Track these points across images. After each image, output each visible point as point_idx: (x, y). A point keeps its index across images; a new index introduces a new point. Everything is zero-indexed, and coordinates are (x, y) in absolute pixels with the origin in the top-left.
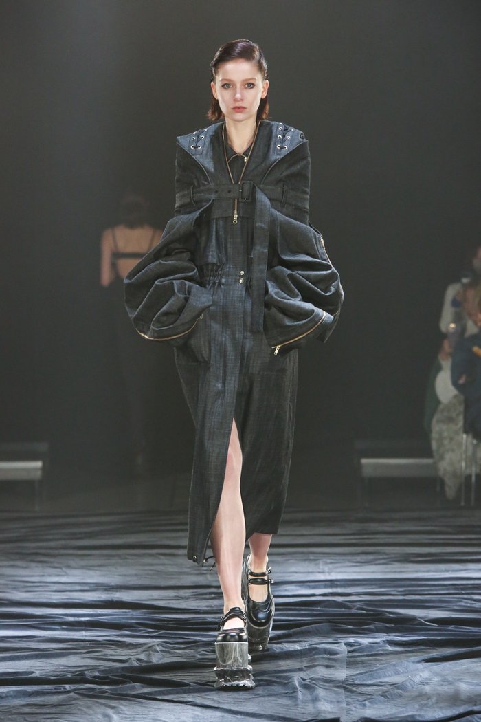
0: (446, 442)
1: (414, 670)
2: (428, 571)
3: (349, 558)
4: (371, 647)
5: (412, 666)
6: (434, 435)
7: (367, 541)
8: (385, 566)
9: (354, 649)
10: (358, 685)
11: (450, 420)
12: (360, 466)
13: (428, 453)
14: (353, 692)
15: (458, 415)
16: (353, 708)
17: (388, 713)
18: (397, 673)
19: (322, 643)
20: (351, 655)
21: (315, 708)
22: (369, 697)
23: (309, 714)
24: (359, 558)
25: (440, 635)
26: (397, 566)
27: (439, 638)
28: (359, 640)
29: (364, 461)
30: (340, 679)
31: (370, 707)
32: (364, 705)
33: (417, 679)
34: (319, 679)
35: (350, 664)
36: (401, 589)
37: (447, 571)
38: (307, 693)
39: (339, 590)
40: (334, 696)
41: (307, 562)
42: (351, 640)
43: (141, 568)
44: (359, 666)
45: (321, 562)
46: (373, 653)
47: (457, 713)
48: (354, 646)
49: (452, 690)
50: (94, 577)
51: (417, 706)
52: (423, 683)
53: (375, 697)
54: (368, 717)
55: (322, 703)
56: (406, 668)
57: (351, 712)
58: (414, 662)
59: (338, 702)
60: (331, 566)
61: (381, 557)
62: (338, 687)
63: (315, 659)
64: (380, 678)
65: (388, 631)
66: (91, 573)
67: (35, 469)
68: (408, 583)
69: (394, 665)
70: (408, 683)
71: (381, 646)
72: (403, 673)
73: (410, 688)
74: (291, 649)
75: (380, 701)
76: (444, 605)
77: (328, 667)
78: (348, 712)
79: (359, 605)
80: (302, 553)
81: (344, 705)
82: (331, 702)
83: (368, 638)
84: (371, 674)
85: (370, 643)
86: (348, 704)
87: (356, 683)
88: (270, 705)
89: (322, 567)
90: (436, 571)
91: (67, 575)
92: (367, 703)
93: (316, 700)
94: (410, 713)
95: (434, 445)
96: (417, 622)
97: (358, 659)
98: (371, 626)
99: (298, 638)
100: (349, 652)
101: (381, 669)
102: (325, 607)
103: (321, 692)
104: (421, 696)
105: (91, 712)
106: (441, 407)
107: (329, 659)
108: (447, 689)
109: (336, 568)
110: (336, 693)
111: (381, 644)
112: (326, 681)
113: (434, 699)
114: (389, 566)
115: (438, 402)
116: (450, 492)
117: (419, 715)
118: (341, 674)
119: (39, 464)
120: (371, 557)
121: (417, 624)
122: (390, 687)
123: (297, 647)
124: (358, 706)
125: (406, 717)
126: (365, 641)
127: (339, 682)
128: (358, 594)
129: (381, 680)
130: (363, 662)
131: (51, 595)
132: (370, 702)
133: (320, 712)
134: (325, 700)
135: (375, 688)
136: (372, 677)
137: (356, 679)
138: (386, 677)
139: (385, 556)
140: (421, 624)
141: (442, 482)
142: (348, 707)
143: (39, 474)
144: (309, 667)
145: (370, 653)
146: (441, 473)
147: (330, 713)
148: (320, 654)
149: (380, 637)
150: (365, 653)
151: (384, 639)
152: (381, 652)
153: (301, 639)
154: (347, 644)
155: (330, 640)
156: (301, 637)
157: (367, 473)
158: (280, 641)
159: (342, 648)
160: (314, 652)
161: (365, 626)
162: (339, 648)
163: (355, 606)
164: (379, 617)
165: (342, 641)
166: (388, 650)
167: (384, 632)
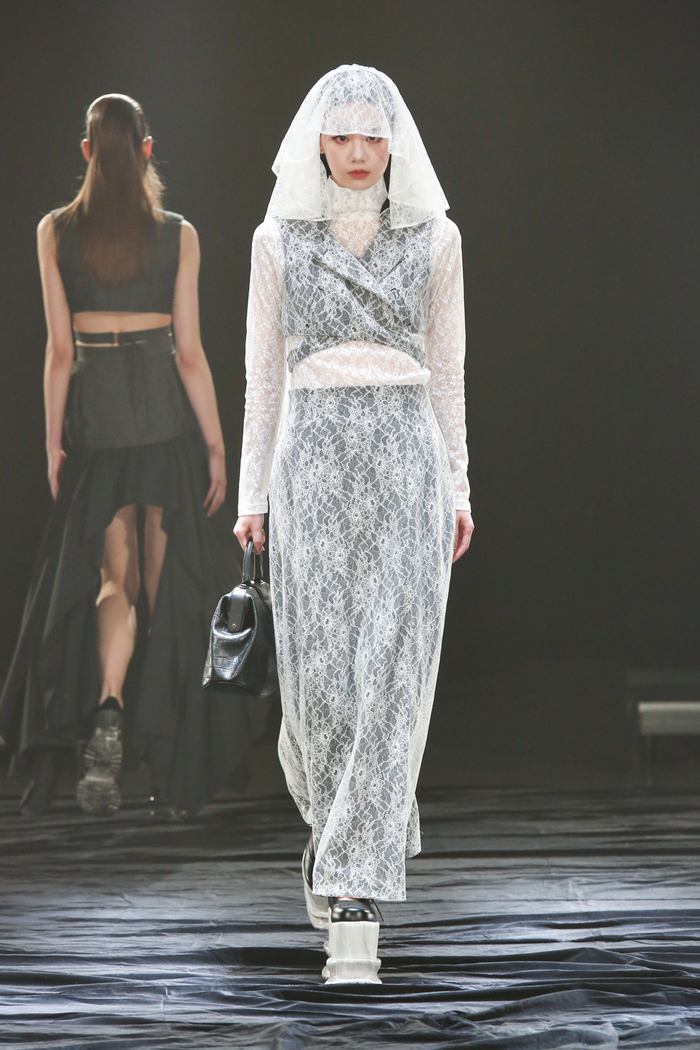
3: (619, 874)
4: (660, 1030)
7: (652, 846)
8: (682, 889)
9: (630, 1035)
12: (637, 715)
19: (573, 1021)
20: (623, 1043)
24: (636, 876)
28: (638, 1018)
29: (644, 707)
39: (605, 932)
41: (546, 883)
42: (625, 1018)
43: (259, 893)
45: (570, 881)
46: (663, 1040)
48: (629, 1028)
50: (177, 909)
60: (587, 888)
61: (675, 873)
65: (689, 1001)
66: (173, 903)
71: (677, 1029)
74: (520, 1034)
79: (637, 956)
80: (537, 866)
83: (653, 1013)
85: (658, 1023)
89: (572, 888)
91: (132, 907)
98: (660, 994)
99: (531, 1014)
100: (621, 1038)
102: (578, 960)
109: (597, 892)
111: (677, 1024)
114: (689, 889)
120: (657, 873)
123: (530, 1029)
126: (649, 1020)
128: (636, 938)
131: (105, 942)
139: (683, 872)
145: (658, 1041)
148: (570, 1042)
149: (674, 1013)
150: (649, 1041)
151: (682, 1016)
152: (677, 1039)
153: (537, 1017)
154: (617, 1025)
155: (587, 1018)
156: (538, 1012)
157: (648, 726)
158: (500, 1019)
159: (610, 1031)
160: (560, 1039)
161: (649, 992)
162: (604, 1032)
163: (630, 959)
164: (674, 978)
165: (609, 1020)
166: (688, 1036)
167: (682, 1004)
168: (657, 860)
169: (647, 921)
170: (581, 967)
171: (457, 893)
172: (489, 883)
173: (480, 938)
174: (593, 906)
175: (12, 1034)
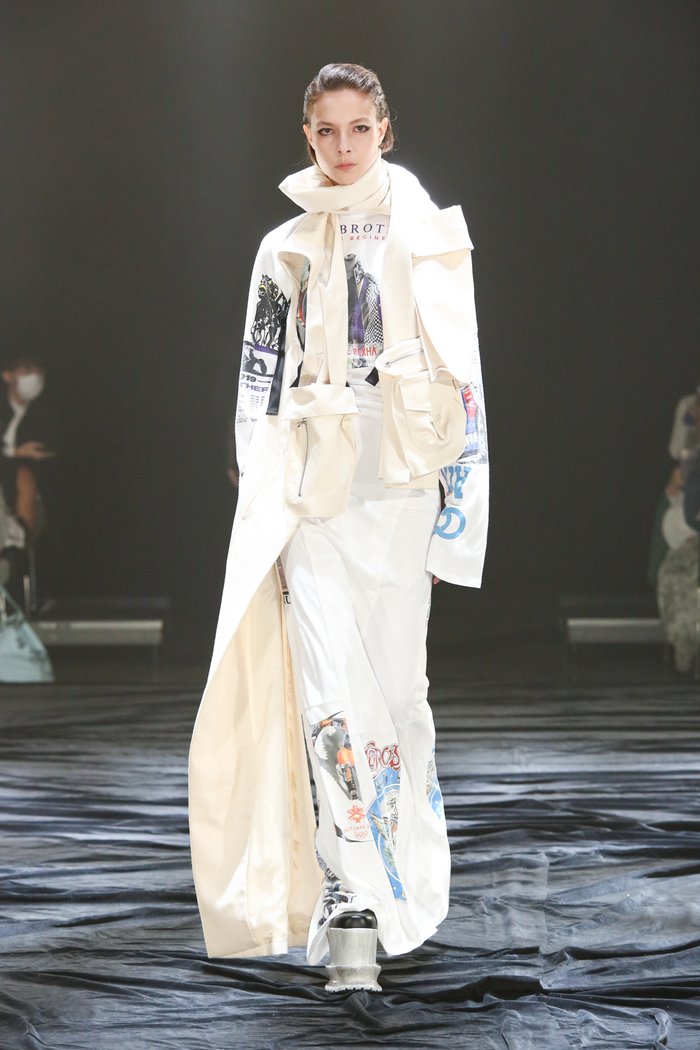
0: (677, 598)
1: (634, 888)
2: (653, 762)
3: (552, 745)
4: (579, 858)
5: (631, 882)
6: (662, 589)
7: (575, 724)
8: (597, 756)
9: (558, 862)
10: (563, 906)
11: (682, 570)
12: (566, 628)
13: (654, 612)
14: (555, 915)
15: (692, 564)
16: (556, 936)
17: (600, 942)
18: (613, 891)
19: (517, 852)
20: (553, 868)
21: (507, 934)
22: (577, 921)
23: (499, 942)
24: (565, 746)
25: (666, 843)
26: (612, 756)
27: (665, 847)
28: (565, 850)
29: (572, 623)
30: (540, 898)
31: (576, 934)
32: (570, 932)
33: (638, 899)
34: (512, 898)
35: (552, 880)
36: (619, 785)
37: (677, 762)
38: (498, 916)
39: (540, 787)
40: (532, 919)
41: (498, 751)
42: (555, 849)
44: (564, 881)
45: (516, 751)
46: (582, 865)
47: (688, 941)
48: (558, 856)
49: (683, 913)
51: (637, 933)
52: (645, 904)
53: (585, 921)
54: (575, 946)
55: (515, 928)
56: (624, 885)
57: (554, 940)
58: (634, 878)
59: (537, 927)
60: (529, 756)
61: (593, 744)
62: (537, 908)
63: (508, 873)
64: (590, 897)
65: (602, 837)
67: (151, 631)
68: (628, 777)
69: (609, 881)
70: (626, 904)
71: (592, 857)
72: (620, 890)
73: (629, 909)
74: (478, 861)
75: (591, 927)
76: (672, 805)
77: (524, 883)
78: (550, 939)
79: (564, 805)
80: (493, 739)
81: (545, 931)
82: (528, 927)
83: (575, 846)
84: (578, 891)
85: (579, 853)
86: (550, 929)
87: (560, 903)
88: (449, 930)
89: (517, 756)
90: (663, 762)
92: (573, 928)
93: (508, 924)
94: (628, 942)
95: (661, 602)
96: (637, 827)
97: (563, 874)
98: (580, 832)
99: (486, 846)
100: (551, 864)
101: (592, 886)
102: (521, 807)
103: (514, 914)
104: (643, 921)
106: (670, 554)
107: (526, 873)
108: (675, 911)
109: (536, 758)
110: (535, 916)
111: (592, 854)
112: (522, 900)
113: (658, 924)
114: (603, 756)
115: (666, 547)
116: (683, 663)
117: (640, 944)
118: (542, 892)
119: (157, 625)
120: (580, 745)
121: (638, 830)
122: (602, 908)
123: (485, 858)
124: (562, 933)
125: (622, 946)
126: (572, 850)
127: (539, 902)
128: (563, 792)
129: (592, 900)
130: (569, 877)
132: (578, 928)
133: (514, 940)
134: (520, 924)
135: (584, 910)
136: (580, 896)
137: (560, 899)
138: (598, 895)
139: (599, 744)
140: (644, 829)
141: (671, 649)
142: (550, 933)
143: (156, 638)
144: (500, 883)
145: (578, 866)
146: (671, 638)
147: (527, 941)
148: (514, 867)
149: (591, 846)
150: (572, 866)
151: (596, 848)
152: (592, 864)
153: (490, 849)
154: (549, 855)
155: (527, 850)
156: (491, 845)
157: (575, 637)
158: (463, 850)
159: (543, 859)
160: (507, 864)
161: (573, 831)
162: (539, 860)
163: (559, 807)
165: (542, 851)
166: (601, 862)
167: (596, 840)
168: (580, 734)
169: (573, 780)
170: (524, 813)
172: (456, 751)
174: (533, 769)
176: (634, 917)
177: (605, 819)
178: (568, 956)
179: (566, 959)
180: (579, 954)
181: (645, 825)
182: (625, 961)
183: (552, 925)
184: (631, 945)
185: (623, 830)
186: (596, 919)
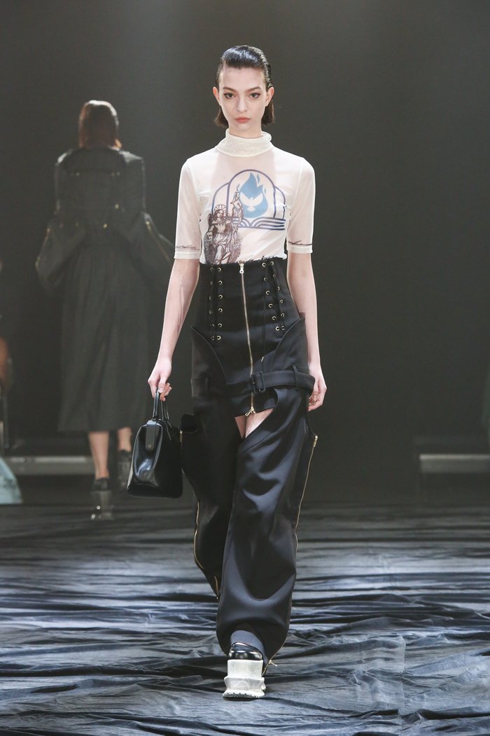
1: (472, 663)
2: (486, 566)
3: (408, 552)
4: (429, 640)
5: (470, 659)
7: (426, 536)
8: (442, 561)
9: (413, 643)
10: (416, 677)
12: (419, 462)
14: (411, 684)
16: (411, 700)
17: (445, 705)
18: (455, 666)
19: (380, 635)
20: (409, 648)
21: (373, 700)
22: (427, 689)
23: (368, 705)
24: (417, 553)
26: (454, 561)
28: (418, 633)
29: (423, 457)
30: (399, 672)
31: (428, 699)
32: (422, 697)
33: (475, 672)
34: (377, 672)
35: (408, 657)
36: (459, 583)
38: (367, 685)
39: (398, 584)
40: (393, 688)
41: (366, 556)
42: (410, 633)
44: (417, 658)
45: (380, 557)
46: (431, 646)
48: (412, 639)
50: (156, 570)
51: (474, 699)
52: (480, 676)
53: (433, 689)
54: (426, 709)
55: (380, 695)
56: (464, 661)
57: (409, 704)
58: (471, 656)
59: (397, 694)
60: (390, 560)
61: (440, 551)
62: (396, 679)
63: (374, 652)
64: (438, 671)
65: (446, 624)
66: (154, 566)
68: (466, 577)
69: (452, 658)
70: (465, 676)
71: (439, 640)
72: (460, 666)
73: (468, 680)
74: (350, 642)
75: (438, 694)
77: (387, 659)
78: (406, 703)
79: (418, 599)
80: (362, 547)
81: (403, 697)
82: (390, 694)
83: (426, 631)
84: (428, 666)
85: (429, 636)
86: (407, 696)
87: (414, 675)
88: (329, 696)
89: (381, 561)
91: (130, 568)
92: (425, 695)
93: (375, 691)
94: (467, 706)
96: (474, 616)
97: (416, 652)
98: (429, 620)
99: (357, 631)
100: (407, 645)
101: (439, 662)
102: (383, 601)
103: (380, 684)
104: (479, 689)
105: (154, 702)
107: (388, 652)
109: (395, 562)
110: (394, 685)
111: (439, 637)
112: (384, 673)
114: (447, 561)
117: (477, 708)
118: (400, 667)
120: (429, 552)
121: (474, 618)
122: (448, 680)
123: (356, 640)
124: (416, 699)
125: (463, 709)
126: (423, 634)
127: (397, 674)
128: (417, 588)
129: (439, 673)
130: (421, 655)
131: (115, 588)
132: (428, 695)
133: (379, 703)
134: (383, 692)
135: (433, 680)
136: (430, 669)
137: (414, 672)
138: (444, 669)
139: (444, 551)
140: (479, 618)
142: (407, 699)
144: (368, 660)
145: (428, 646)
147: (388, 705)
148: (379, 647)
149: (438, 631)
150: (423, 647)
151: (442, 633)
152: (439, 645)
153: (360, 632)
154: (406, 638)
155: (389, 634)
156: (361, 630)
157: (426, 468)
158: (339, 634)
159: (401, 641)
160: (373, 645)
161: (424, 619)
162: (397, 641)
163: (414, 600)
164: (437, 611)
165: (401, 635)
166: (445, 643)
167: (443, 626)
168: (429, 544)
169: (422, 579)
170: (386, 604)
171: (316, 562)
172: (333, 556)
173: (328, 588)
174: (393, 570)
175: (62, 639)
176: (472, 687)
177: (449, 610)
178: (421, 717)
179: (419, 719)
180: (429, 715)
181: (480, 615)
182: (465, 721)
183: (408, 692)
184: (470, 708)
185: (462, 618)
186: (442, 687)
